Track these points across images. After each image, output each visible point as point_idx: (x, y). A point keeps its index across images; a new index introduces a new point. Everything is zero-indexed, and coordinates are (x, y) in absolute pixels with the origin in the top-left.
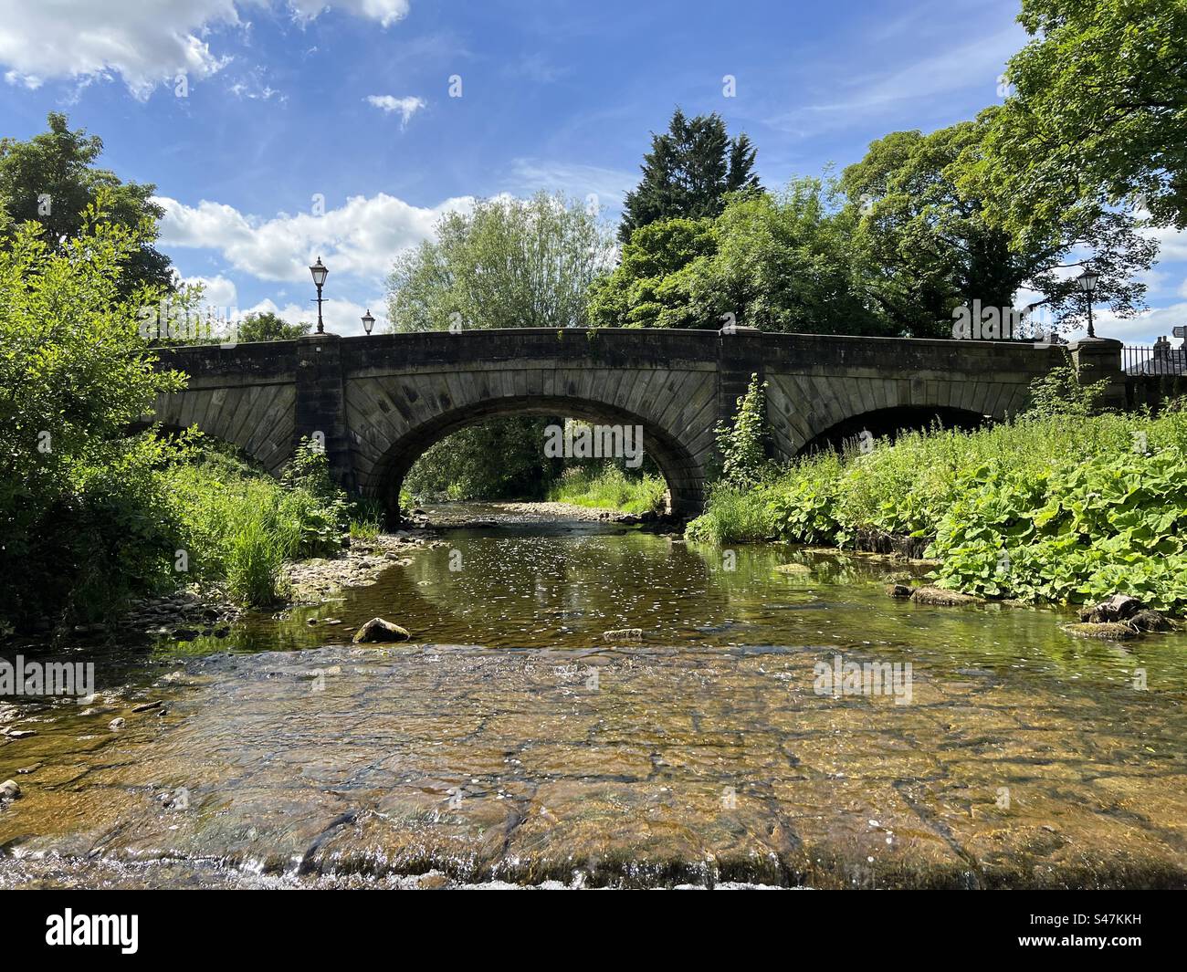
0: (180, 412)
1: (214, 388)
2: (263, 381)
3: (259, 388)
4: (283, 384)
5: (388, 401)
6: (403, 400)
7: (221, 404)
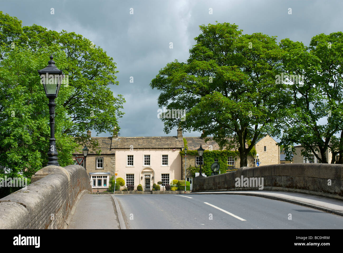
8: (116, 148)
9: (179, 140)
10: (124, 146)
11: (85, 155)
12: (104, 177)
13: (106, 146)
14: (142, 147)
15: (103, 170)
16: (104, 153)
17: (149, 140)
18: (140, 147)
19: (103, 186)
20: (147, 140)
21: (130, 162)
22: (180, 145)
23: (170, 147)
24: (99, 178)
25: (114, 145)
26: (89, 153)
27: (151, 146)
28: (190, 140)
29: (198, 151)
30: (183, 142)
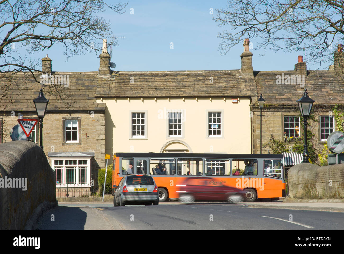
8: (107, 96)
9: (244, 79)
10: (125, 91)
11: (41, 113)
12: (80, 162)
13: (84, 93)
14: (164, 95)
15: (78, 146)
16: (81, 109)
17: (178, 77)
18: (159, 95)
19: (77, 184)
20: (174, 79)
21: (138, 127)
22: (248, 90)
23: (226, 95)
24: (69, 165)
25: (102, 89)
26: (49, 108)
27: (184, 92)
28: (270, 78)
29: (300, 103)
30: (254, 84)
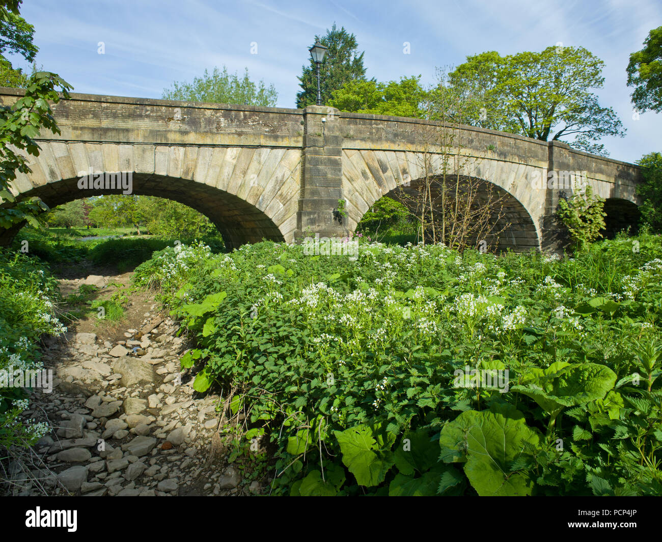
0: (196, 166)
1: (227, 146)
2: (273, 143)
3: (269, 150)
4: (288, 148)
5: (368, 171)
6: (378, 171)
7: (234, 162)
